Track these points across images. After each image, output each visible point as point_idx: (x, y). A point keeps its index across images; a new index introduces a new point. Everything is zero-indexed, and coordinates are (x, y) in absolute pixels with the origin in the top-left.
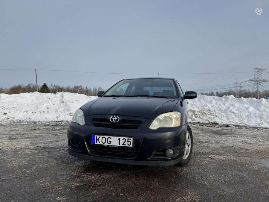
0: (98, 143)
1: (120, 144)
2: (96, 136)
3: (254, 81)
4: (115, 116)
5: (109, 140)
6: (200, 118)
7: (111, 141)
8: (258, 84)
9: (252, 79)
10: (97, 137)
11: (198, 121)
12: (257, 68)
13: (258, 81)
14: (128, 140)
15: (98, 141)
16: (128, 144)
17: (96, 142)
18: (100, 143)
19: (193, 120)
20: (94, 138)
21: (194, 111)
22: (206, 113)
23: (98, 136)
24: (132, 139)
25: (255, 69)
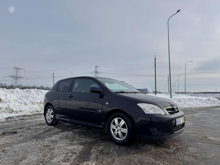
1: (182, 122)
2: (177, 120)
3: (13, 77)
5: (180, 120)
8: (16, 79)
9: (12, 75)
12: (16, 67)
13: (16, 78)
18: (178, 123)
25: (14, 67)
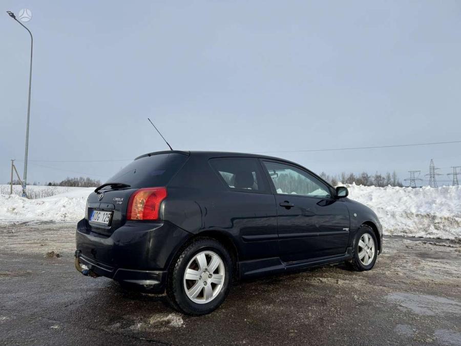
6: (444, 230)
11: (438, 236)
19: (429, 234)
21: (434, 217)
22: (457, 221)
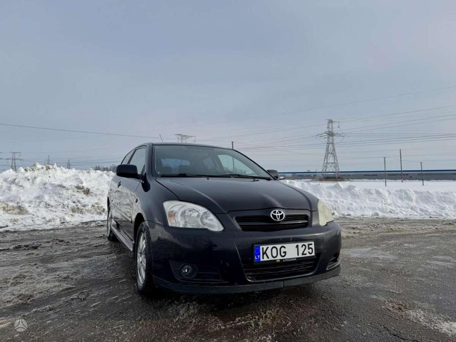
0: (266, 259)
1: (298, 255)
2: (261, 247)
4: (277, 211)
5: (283, 250)
7: (285, 252)
10: (263, 248)
14: (308, 247)
15: (265, 255)
16: (309, 252)
17: (263, 258)
18: (268, 258)
20: (258, 251)
23: (265, 247)
24: (313, 243)
